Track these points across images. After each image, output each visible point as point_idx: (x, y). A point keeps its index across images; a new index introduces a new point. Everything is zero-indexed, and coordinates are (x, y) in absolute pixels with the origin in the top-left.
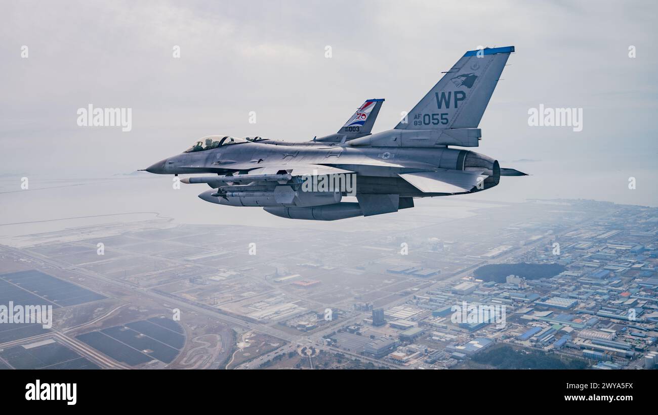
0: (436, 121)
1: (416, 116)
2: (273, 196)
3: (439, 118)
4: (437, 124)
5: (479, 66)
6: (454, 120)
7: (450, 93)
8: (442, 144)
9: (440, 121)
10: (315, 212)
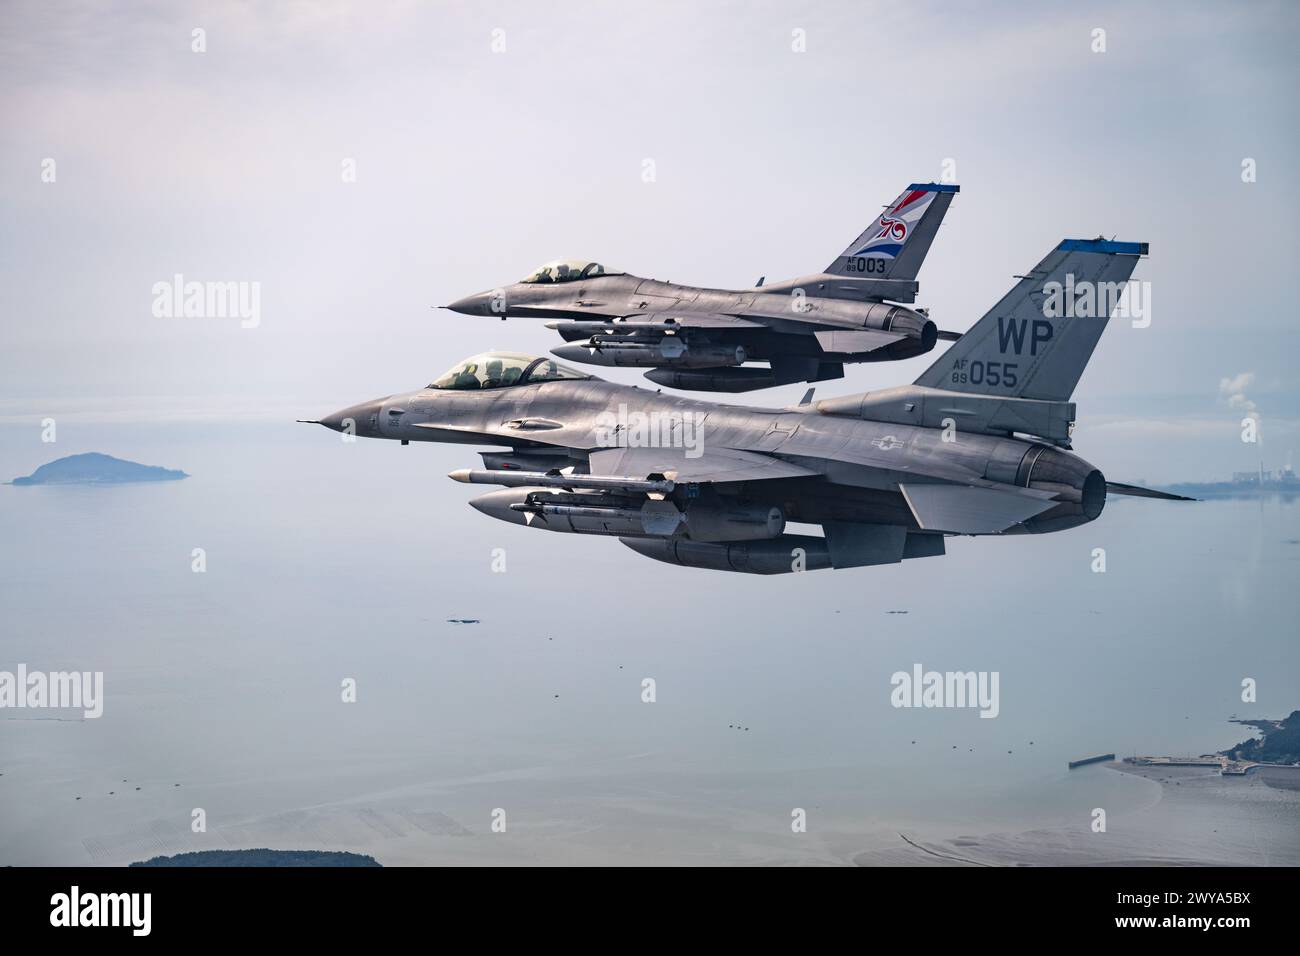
0: (993, 379)
1: (957, 361)
2: (640, 518)
3: (1001, 374)
4: (995, 384)
5: (1083, 274)
6: (1026, 379)
7: (1025, 322)
8: (1000, 428)
9: (1002, 378)
10: (734, 553)
